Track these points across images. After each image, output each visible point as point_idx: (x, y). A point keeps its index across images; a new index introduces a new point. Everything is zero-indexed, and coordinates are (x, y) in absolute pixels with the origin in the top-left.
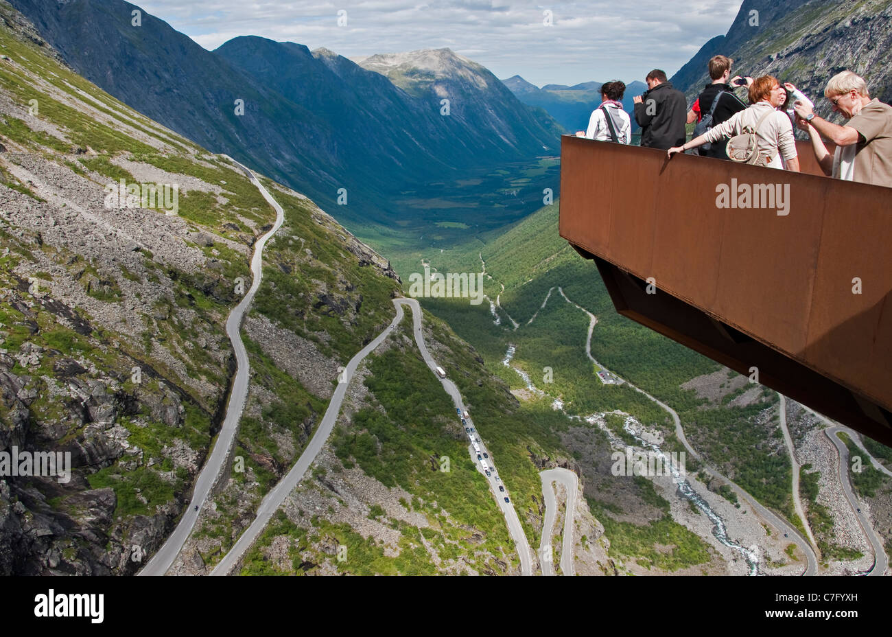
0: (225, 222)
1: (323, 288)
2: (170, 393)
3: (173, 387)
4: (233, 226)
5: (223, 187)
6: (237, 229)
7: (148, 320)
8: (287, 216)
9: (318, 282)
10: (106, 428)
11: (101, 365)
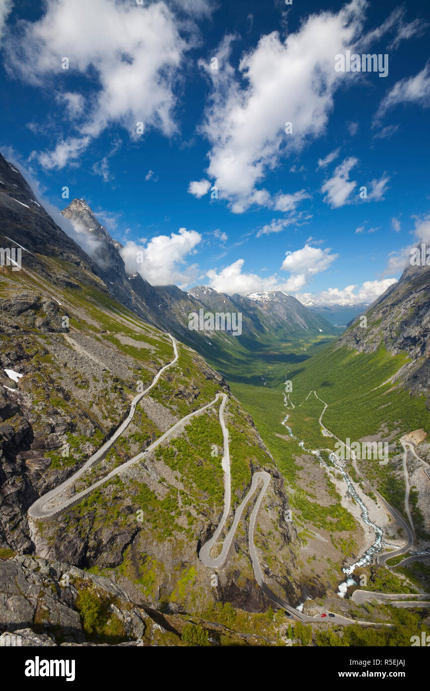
0: (151, 360)
1: (182, 388)
2: (91, 425)
3: (93, 423)
4: (154, 362)
5: (156, 347)
6: (155, 363)
7: (95, 396)
8: (178, 359)
9: (181, 385)
10: (60, 435)
11: (67, 412)
